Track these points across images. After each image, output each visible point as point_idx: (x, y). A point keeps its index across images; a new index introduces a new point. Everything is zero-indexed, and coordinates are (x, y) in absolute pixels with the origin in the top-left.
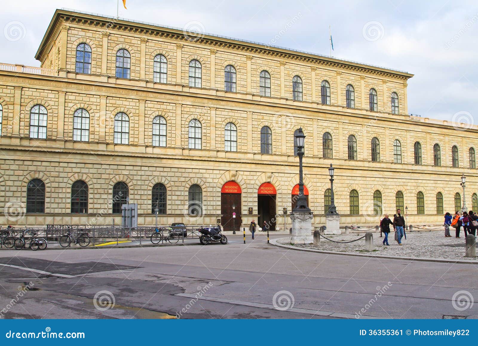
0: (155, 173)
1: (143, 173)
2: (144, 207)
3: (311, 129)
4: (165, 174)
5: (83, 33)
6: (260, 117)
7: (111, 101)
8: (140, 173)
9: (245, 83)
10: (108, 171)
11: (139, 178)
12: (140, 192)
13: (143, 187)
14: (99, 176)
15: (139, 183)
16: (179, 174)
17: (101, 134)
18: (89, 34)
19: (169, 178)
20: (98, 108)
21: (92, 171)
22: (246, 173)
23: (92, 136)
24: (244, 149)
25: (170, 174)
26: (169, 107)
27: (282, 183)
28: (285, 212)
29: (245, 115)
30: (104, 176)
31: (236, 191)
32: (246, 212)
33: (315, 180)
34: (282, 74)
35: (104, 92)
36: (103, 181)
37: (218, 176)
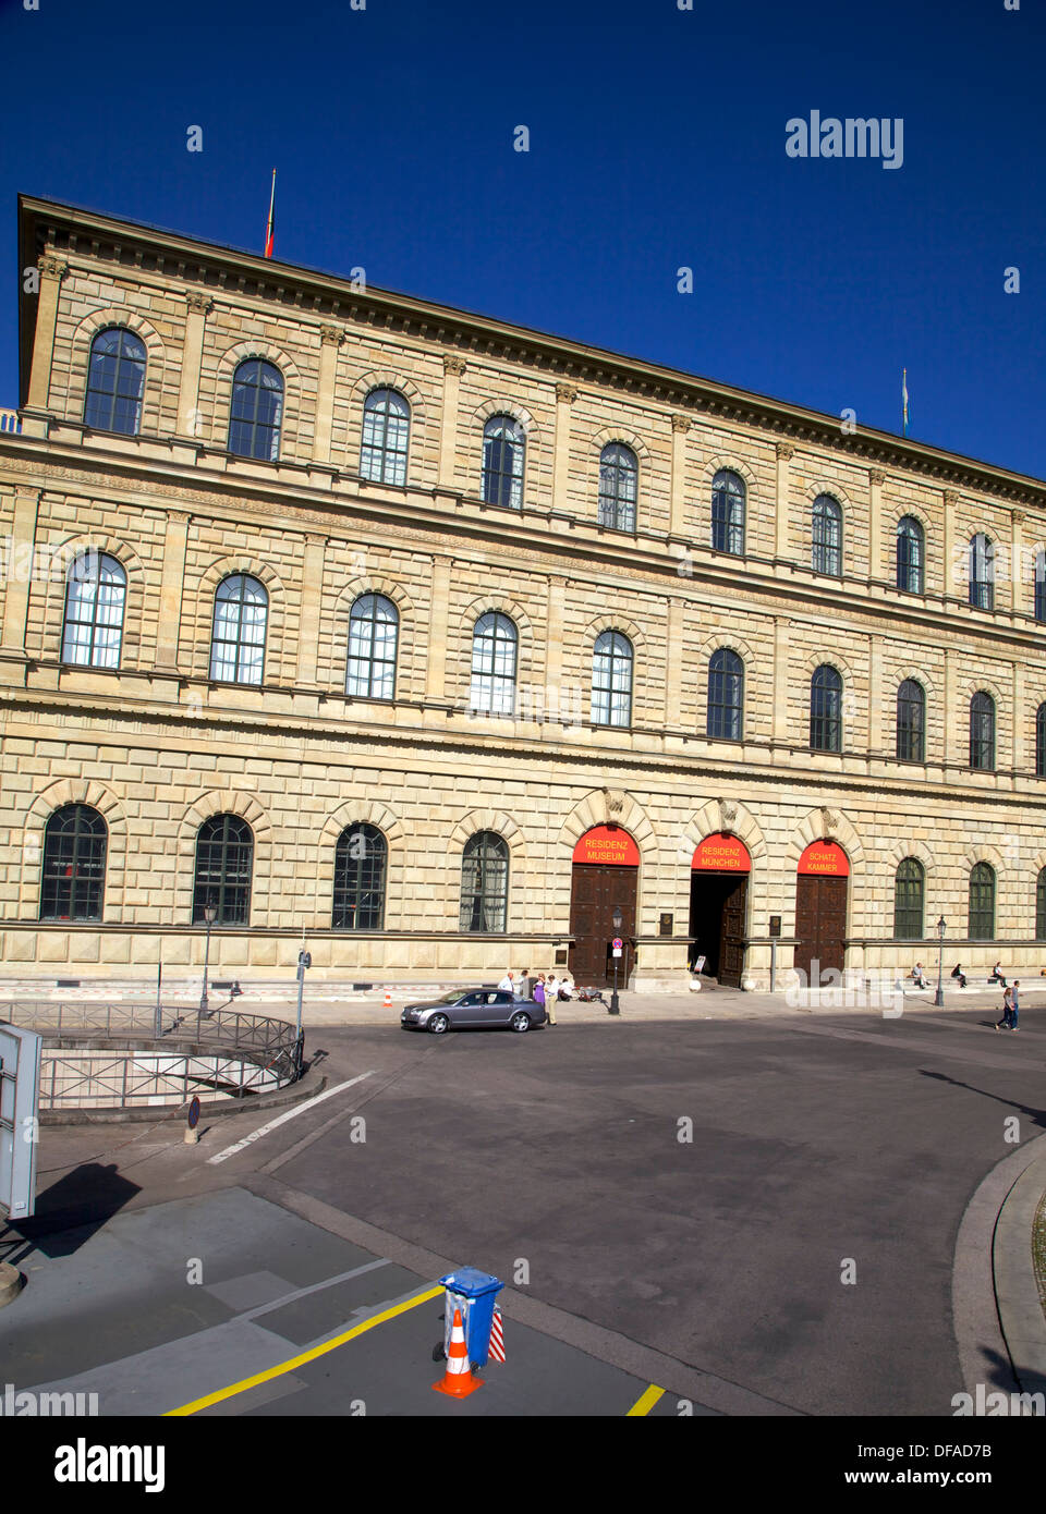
0: (348, 790)
1: (306, 786)
2: (303, 903)
3: (865, 665)
4: (385, 793)
5: (118, 294)
6: (710, 619)
7: (206, 534)
8: (294, 785)
9: (666, 505)
10: (180, 776)
11: (292, 802)
12: (291, 852)
13: (303, 836)
14: (147, 791)
15: (291, 819)
16: (432, 796)
17: (162, 643)
18: (141, 298)
19: (397, 808)
20: (158, 552)
21: (120, 772)
22: (657, 799)
23: (131, 651)
24: (649, 717)
25: (399, 794)
26: (408, 567)
27: (771, 836)
28: (775, 926)
29: (662, 610)
30: (164, 793)
31: (620, 858)
32: (653, 929)
33: (871, 830)
34: (783, 485)
35: (180, 498)
36: (160, 810)
37: (567, 806)
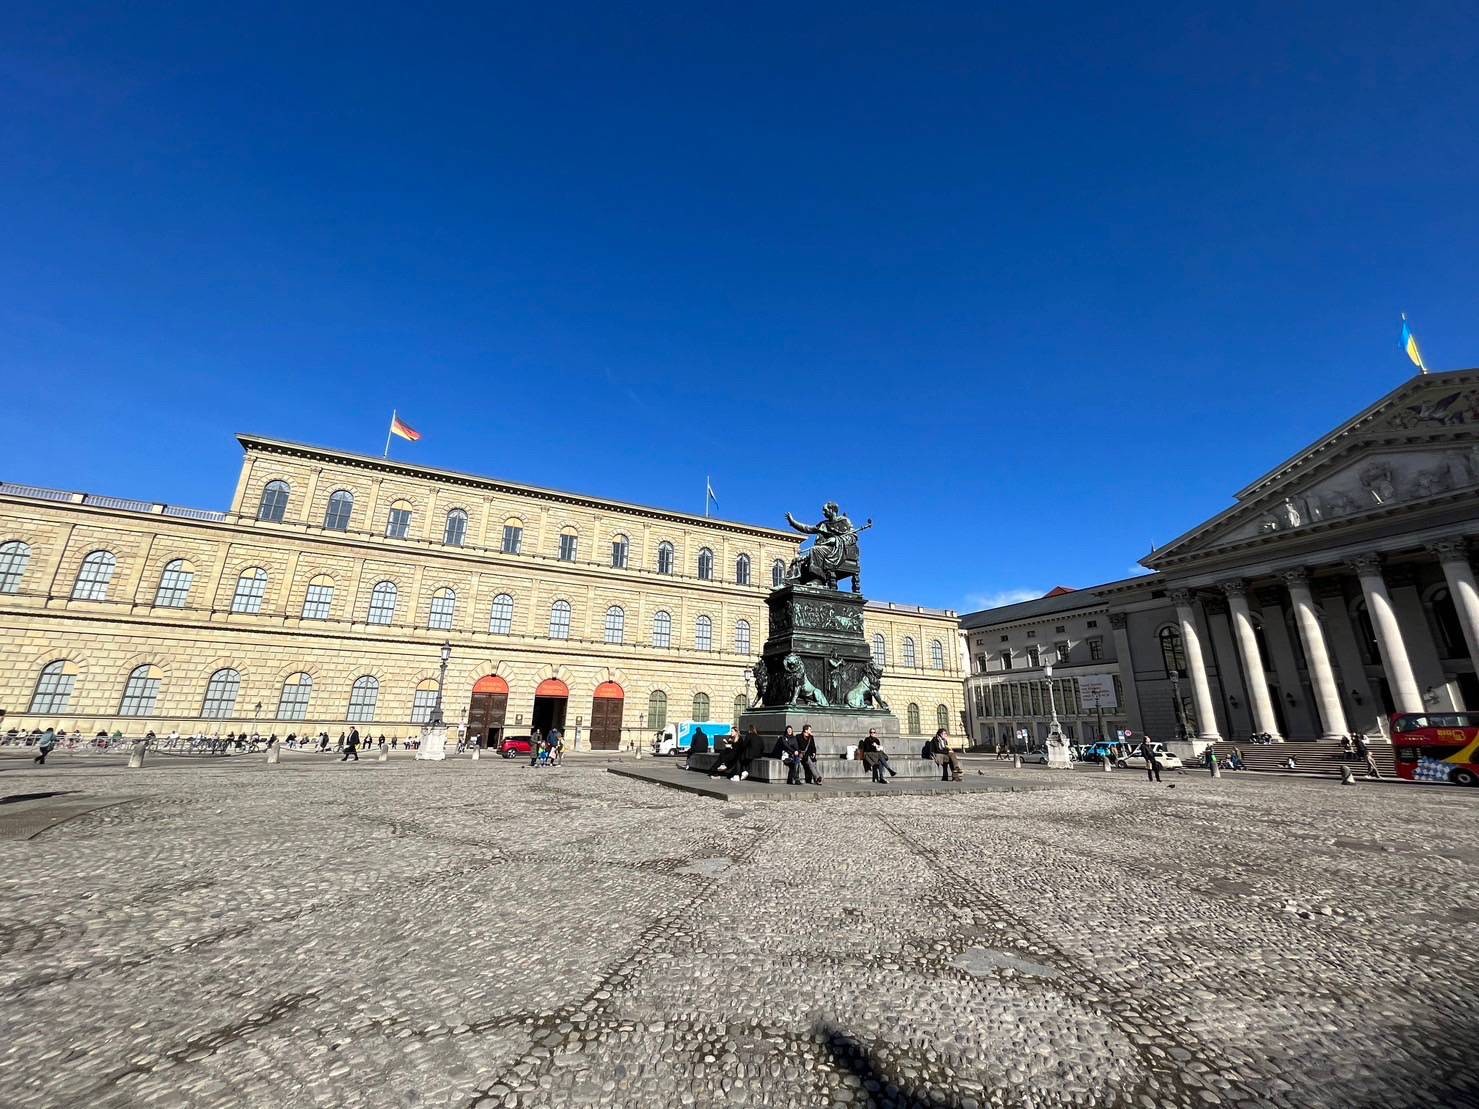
0: (361, 661)
1: (341, 660)
2: (333, 709)
3: (637, 605)
4: (380, 662)
5: (279, 467)
6: (554, 588)
7: (307, 559)
8: (335, 660)
9: (535, 542)
10: (279, 656)
11: (333, 667)
12: (329, 688)
13: (336, 681)
14: (263, 663)
15: (331, 674)
16: (404, 664)
17: (280, 602)
18: (289, 469)
19: (385, 669)
20: (284, 566)
21: (250, 655)
22: (518, 664)
23: (264, 606)
24: (519, 630)
25: (386, 663)
26: (402, 570)
27: (578, 680)
28: (579, 723)
29: (529, 585)
30: (270, 663)
31: (498, 690)
32: (512, 722)
33: (635, 677)
34: (596, 532)
35: (297, 545)
36: (268, 671)
37: (471, 668)
